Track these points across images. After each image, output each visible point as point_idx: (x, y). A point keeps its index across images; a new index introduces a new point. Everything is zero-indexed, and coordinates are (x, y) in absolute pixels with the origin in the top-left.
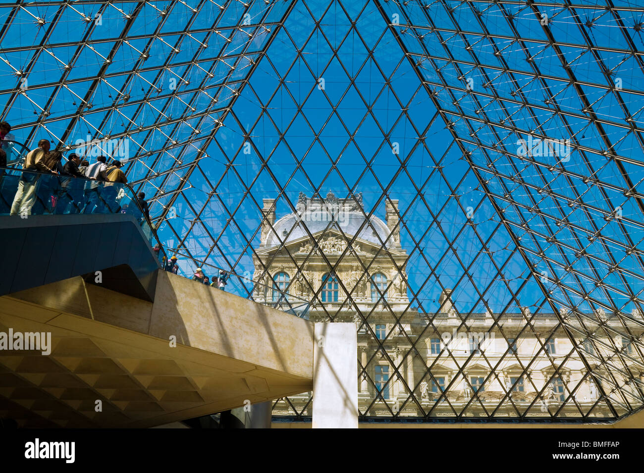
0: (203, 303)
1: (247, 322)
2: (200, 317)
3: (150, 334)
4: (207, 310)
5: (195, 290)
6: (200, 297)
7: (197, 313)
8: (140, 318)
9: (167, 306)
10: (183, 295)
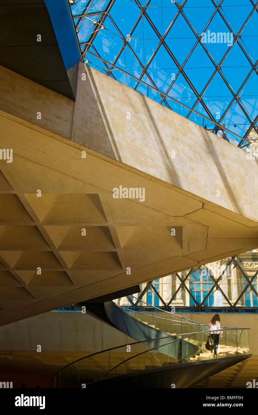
0: (136, 113)
1: (191, 147)
2: (134, 130)
3: (72, 139)
4: (143, 123)
5: (126, 96)
6: (133, 106)
7: (130, 124)
8: (58, 117)
9: (92, 108)
10: (111, 99)
